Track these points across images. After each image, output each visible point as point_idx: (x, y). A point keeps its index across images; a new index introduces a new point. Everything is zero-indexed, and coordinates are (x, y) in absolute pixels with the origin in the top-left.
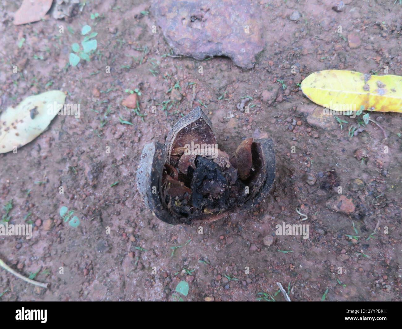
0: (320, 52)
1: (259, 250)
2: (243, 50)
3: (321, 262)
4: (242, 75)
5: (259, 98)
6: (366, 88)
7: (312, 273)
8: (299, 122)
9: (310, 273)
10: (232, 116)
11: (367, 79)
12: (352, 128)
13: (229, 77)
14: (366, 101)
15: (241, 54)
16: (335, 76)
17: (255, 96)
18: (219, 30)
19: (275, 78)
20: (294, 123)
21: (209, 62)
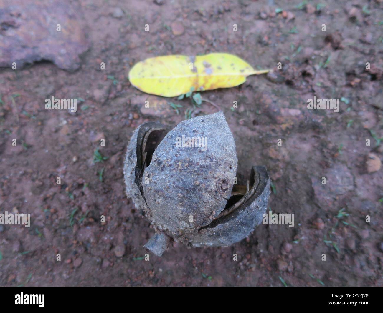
0: (147, 43)
1: (112, 264)
2: (63, 51)
3: (181, 259)
4: (70, 77)
5: (91, 98)
6: (195, 70)
7: (175, 274)
8: (136, 116)
9: (172, 275)
10: (65, 122)
11: (193, 61)
12: (188, 111)
13: (55, 82)
14: (196, 82)
15: (61, 55)
16: (161, 63)
17: (87, 98)
18: (33, 33)
19: (105, 76)
20: (130, 118)
21: (32, 70)
